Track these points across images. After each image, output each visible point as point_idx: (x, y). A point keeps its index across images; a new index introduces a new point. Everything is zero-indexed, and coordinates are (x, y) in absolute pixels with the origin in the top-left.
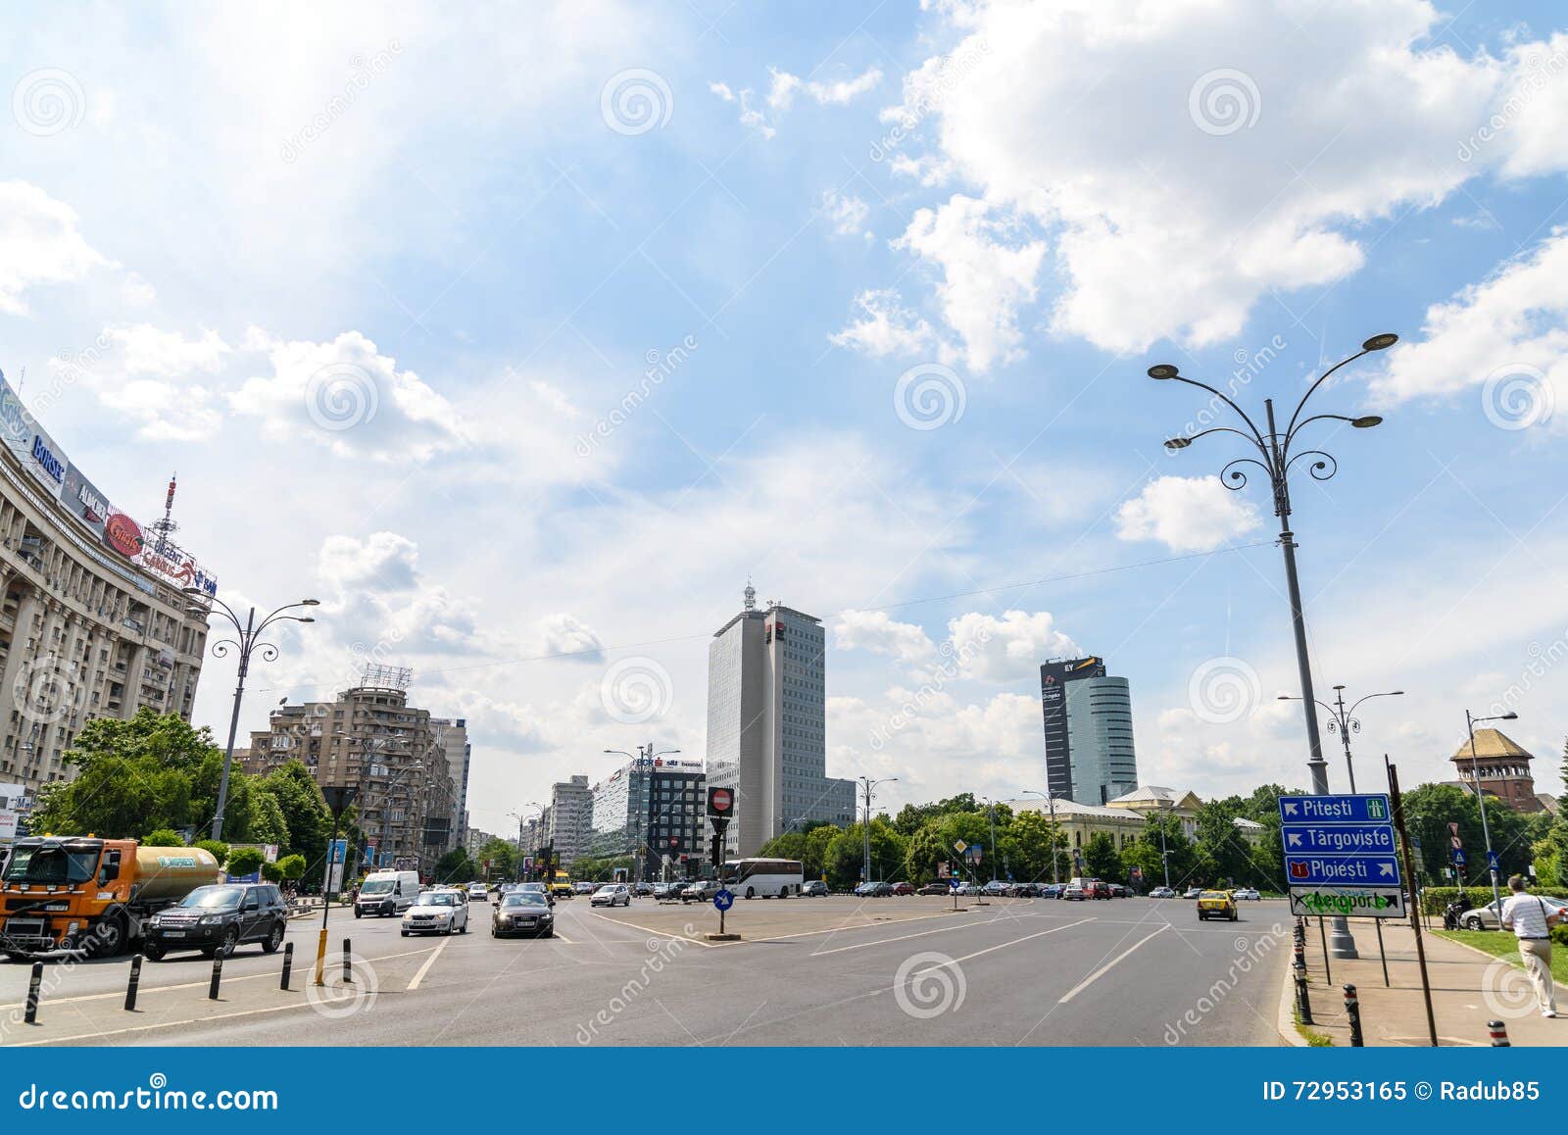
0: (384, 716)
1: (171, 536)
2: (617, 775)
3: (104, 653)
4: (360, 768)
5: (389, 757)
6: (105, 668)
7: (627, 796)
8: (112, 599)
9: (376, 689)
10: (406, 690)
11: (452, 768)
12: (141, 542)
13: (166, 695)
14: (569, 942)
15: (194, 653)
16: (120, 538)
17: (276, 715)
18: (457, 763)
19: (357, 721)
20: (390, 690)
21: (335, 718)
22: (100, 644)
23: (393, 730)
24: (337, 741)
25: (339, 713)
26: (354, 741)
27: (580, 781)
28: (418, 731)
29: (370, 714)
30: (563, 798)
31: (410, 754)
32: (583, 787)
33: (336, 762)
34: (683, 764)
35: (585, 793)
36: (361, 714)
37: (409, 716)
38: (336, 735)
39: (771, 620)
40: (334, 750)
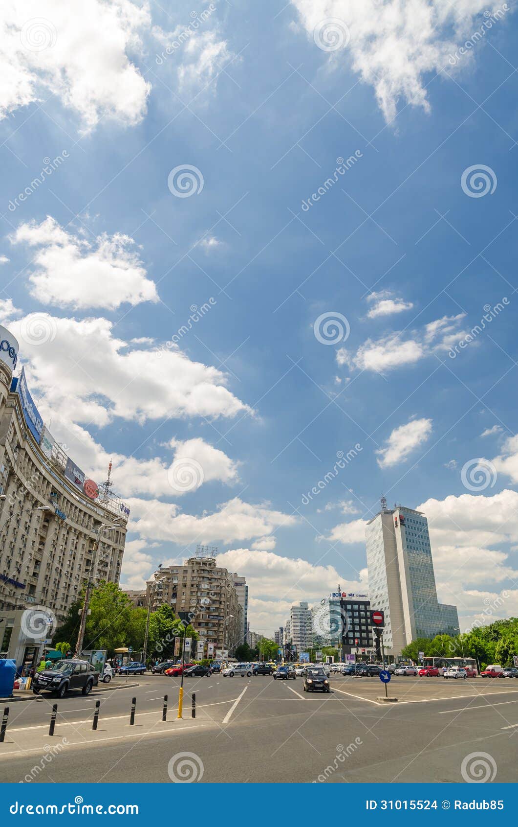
0: (206, 572)
1: (110, 488)
3: (83, 545)
4: (196, 600)
6: (83, 553)
8: (86, 519)
9: (202, 558)
10: (215, 558)
11: (239, 599)
12: (98, 492)
13: (109, 564)
14: (303, 698)
15: (120, 543)
16: (89, 491)
17: (157, 573)
18: (242, 596)
19: (194, 575)
20: (208, 558)
21: (183, 574)
22: (82, 541)
23: (210, 579)
24: (185, 586)
25: (185, 571)
26: (192, 585)
27: (304, 605)
28: (223, 580)
29: (199, 571)
30: (296, 615)
31: (219, 592)
32: (306, 609)
33: (185, 596)
34: (357, 596)
35: (307, 612)
36: (195, 571)
37: (218, 572)
38: (184, 582)
39: (396, 515)
40: (184, 590)
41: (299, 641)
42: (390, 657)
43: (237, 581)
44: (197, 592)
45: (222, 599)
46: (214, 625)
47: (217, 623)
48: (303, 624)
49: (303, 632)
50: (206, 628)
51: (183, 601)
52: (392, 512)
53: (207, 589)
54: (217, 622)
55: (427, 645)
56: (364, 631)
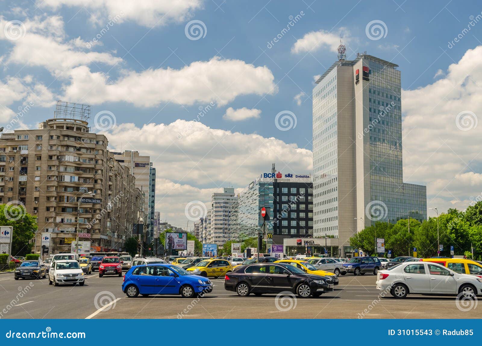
0: (72, 139)
2: (251, 185)
4: (57, 177)
5: (77, 169)
7: (258, 198)
9: (65, 120)
10: (88, 121)
19: (52, 142)
20: (75, 120)
21: (37, 140)
23: (79, 149)
24: (39, 158)
25: (39, 137)
26: (51, 157)
27: (229, 192)
28: (98, 150)
29: (61, 138)
30: (219, 203)
31: (93, 166)
32: (231, 196)
33: (39, 172)
34: (297, 176)
35: (232, 200)
36: (55, 137)
37: (91, 139)
38: (38, 153)
39: (359, 66)
40: (38, 163)
41: (220, 233)
42: (333, 247)
43: (139, 161)
44: (58, 166)
45: (98, 177)
46: (86, 211)
47: (90, 208)
48: (227, 214)
49: (226, 222)
50: (74, 215)
51: (37, 179)
52: (353, 63)
53: (74, 162)
54: (91, 206)
55: (387, 231)
56: (302, 219)
